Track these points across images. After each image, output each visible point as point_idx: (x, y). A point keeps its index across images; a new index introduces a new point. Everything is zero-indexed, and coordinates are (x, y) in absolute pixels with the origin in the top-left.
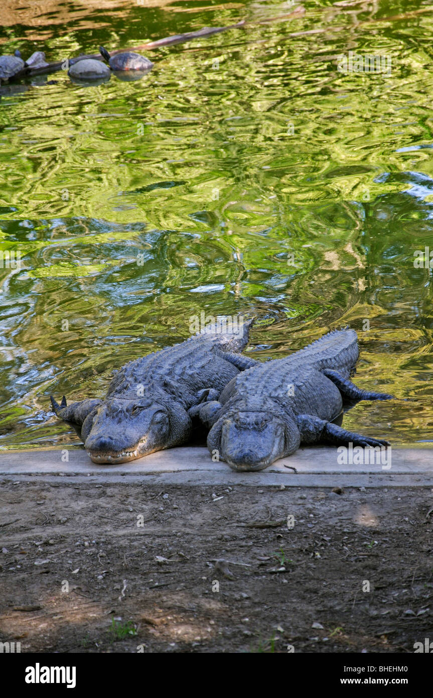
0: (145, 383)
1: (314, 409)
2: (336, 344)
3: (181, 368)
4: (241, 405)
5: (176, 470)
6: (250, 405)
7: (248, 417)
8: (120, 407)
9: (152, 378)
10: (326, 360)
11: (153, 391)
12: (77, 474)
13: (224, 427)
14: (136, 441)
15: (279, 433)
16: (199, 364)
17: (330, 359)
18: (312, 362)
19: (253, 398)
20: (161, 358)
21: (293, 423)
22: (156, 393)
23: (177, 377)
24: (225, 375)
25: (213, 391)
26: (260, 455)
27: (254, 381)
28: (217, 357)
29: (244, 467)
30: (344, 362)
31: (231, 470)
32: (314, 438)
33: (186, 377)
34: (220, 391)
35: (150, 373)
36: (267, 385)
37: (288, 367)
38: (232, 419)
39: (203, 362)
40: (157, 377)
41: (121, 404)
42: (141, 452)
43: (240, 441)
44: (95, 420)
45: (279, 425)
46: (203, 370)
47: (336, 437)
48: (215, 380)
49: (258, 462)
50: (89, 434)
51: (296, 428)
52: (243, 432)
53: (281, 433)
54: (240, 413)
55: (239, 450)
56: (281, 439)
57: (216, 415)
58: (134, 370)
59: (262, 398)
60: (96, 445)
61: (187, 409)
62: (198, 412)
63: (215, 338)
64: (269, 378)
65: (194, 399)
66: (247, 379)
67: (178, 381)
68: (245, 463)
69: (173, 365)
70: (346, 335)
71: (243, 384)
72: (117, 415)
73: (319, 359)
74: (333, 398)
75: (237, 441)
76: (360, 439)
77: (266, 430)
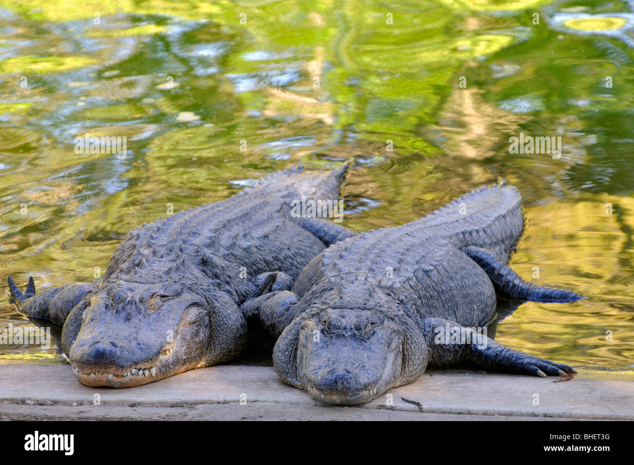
0: (170, 258)
1: (451, 310)
2: (486, 208)
3: (229, 237)
4: (332, 297)
5: (222, 400)
6: (347, 298)
7: (343, 317)
8: (130, 294)
9: (181, 250)
10: (470, 233)
11: (184, 272)
12: (55, 403)
13: (303, 333)
14: (155, 351)
15: (394, 345)
16: (259, 232)
17: (477, 231)
18: (448, 234)
19: (352, 287)
20: (197, 220)
21: (417, 331)
22: (188, 275)
23: (223, 251)
24: (302, 252)
25: (282, 276)
26: (363, 379)
27: (352, 260)
28: (288, 223)
29: (336, 398)
30: (499, 237)
31: (313, 402)
32: (450, 358)
33: (238, 252)
34: (295, 277)
35: (179, 243)
36: (374, 267)
37: (408, 240)
38: (316, 319)
39: (266, 230)
40: (190, 250)
41: (131, 290)
42: (163, 370)
43: (329, 355)
44: (87, 315)
45: (394, 331)
46: (265, 241)
47: (487, 357)
48: (285, 259)
49: (358, 390)
50: (75, 338)
51: (422, 339)
52: (334, 341)
53: (397, 346)
54: (330, 311)
55: (328, 369)
56: (397, 355)
57: (288, 314)
58: (152, 237)
59: (366, 287)
60: (89, 355)
61: (240, 303)
62: (258, 309)
63: (286, 192)
64: (379, 256)
65: (251, 288)
66: (341, 257)
67: (225, 257)
68: (338, 391)
69: (216, 231)
70: (502, 194)
71: (335, 264)
72: (123, 309)
73: (459, 230)
74: (481, 294)
75: (325, 354)
76: (527, 360)
77: (373, 339)
